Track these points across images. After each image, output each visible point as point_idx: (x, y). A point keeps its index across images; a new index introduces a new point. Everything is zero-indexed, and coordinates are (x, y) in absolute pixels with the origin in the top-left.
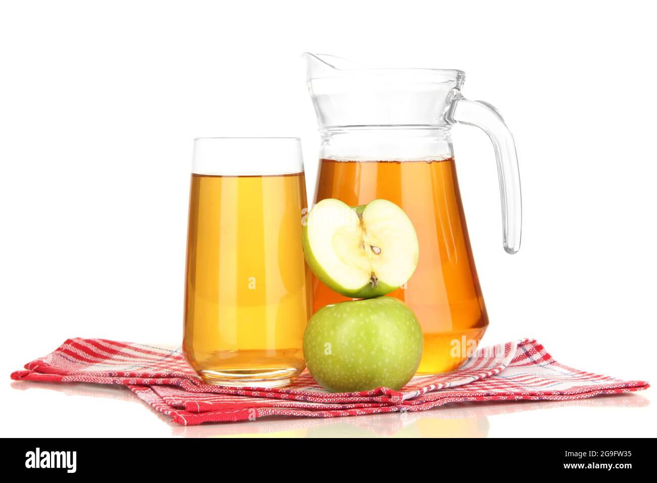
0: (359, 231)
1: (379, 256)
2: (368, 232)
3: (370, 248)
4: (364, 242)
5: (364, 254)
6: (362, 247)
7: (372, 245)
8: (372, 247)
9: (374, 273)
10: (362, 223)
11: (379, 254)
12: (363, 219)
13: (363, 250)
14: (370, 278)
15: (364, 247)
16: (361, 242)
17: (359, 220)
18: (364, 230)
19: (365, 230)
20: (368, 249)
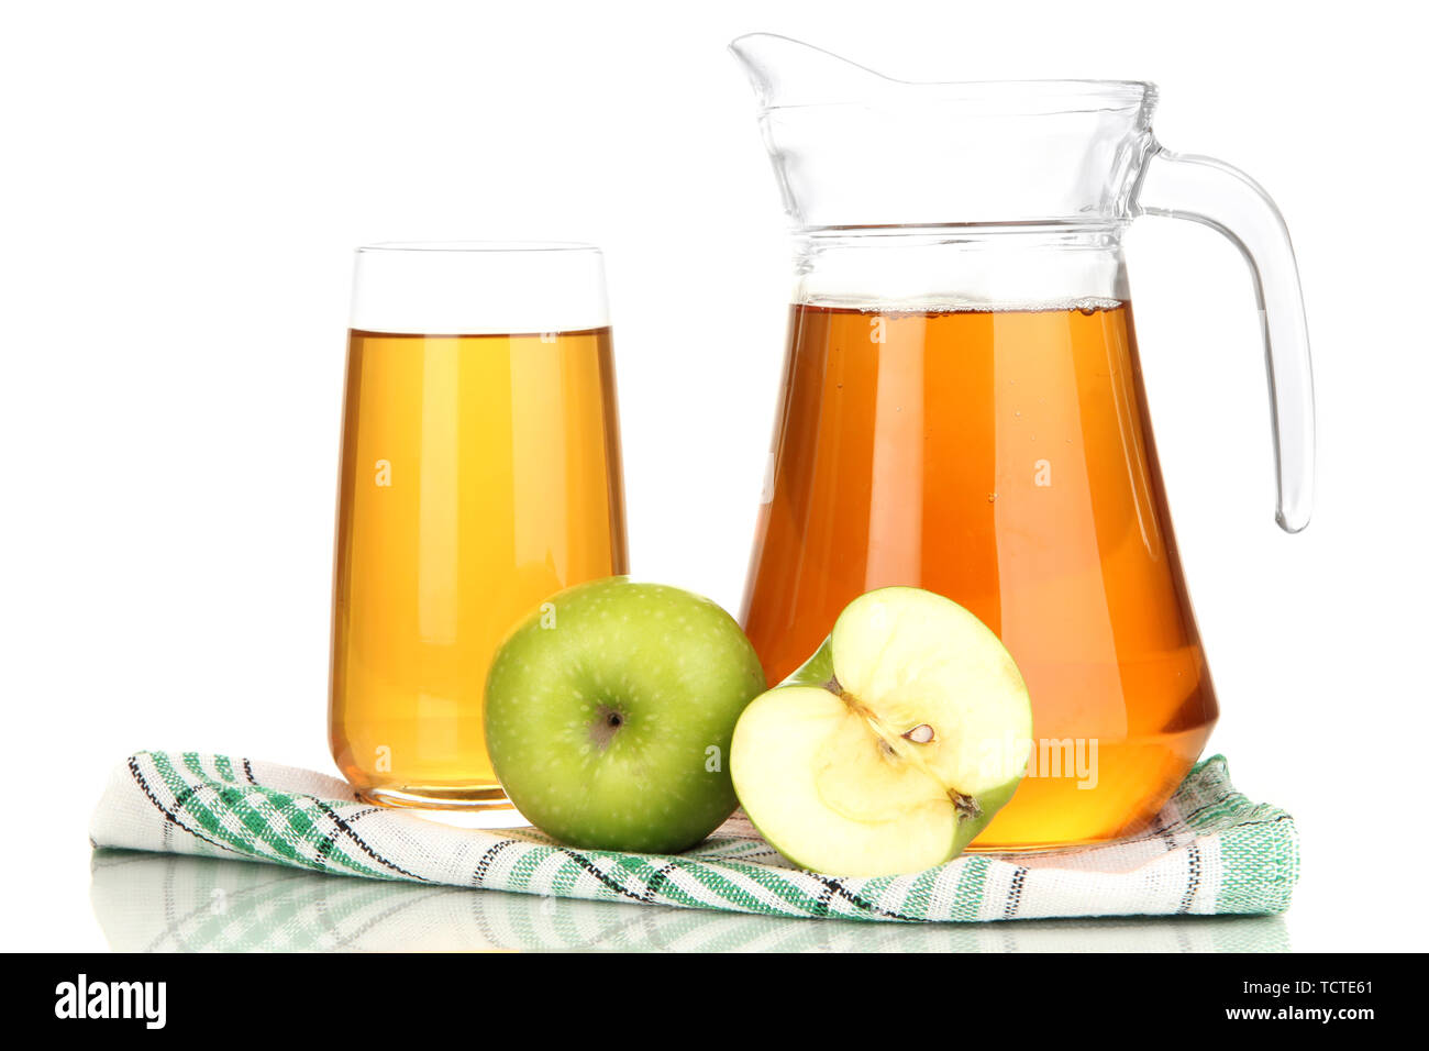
0: (855, 722)
1: (936, 745)
2: (874, 710)
3: (905, 742)
4: (883, 740)
5: (902, 770)
6: (887, 755)
7: (903, 733)
8: (907, 736)
9: (952, 789)
10: (849, 701)
11: (930, 740)
12: (846, 689)
13: (893, 761)
14: (953, 807)
15: (891, 750)
16: (877, 745)
17: (838, 699)
18: (864, 711)
19: (866, 710)
20: (902, 747)
